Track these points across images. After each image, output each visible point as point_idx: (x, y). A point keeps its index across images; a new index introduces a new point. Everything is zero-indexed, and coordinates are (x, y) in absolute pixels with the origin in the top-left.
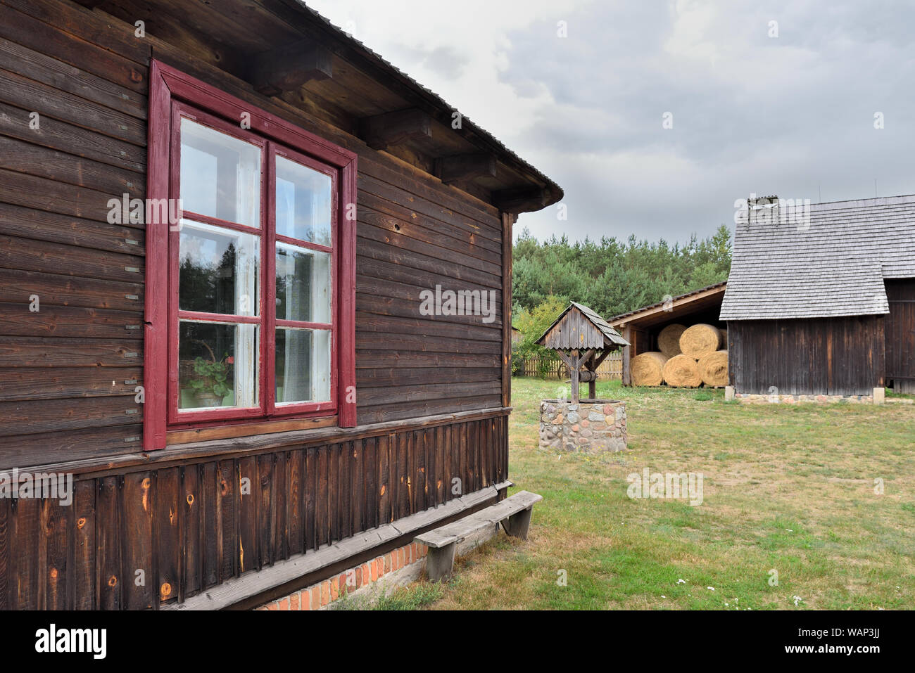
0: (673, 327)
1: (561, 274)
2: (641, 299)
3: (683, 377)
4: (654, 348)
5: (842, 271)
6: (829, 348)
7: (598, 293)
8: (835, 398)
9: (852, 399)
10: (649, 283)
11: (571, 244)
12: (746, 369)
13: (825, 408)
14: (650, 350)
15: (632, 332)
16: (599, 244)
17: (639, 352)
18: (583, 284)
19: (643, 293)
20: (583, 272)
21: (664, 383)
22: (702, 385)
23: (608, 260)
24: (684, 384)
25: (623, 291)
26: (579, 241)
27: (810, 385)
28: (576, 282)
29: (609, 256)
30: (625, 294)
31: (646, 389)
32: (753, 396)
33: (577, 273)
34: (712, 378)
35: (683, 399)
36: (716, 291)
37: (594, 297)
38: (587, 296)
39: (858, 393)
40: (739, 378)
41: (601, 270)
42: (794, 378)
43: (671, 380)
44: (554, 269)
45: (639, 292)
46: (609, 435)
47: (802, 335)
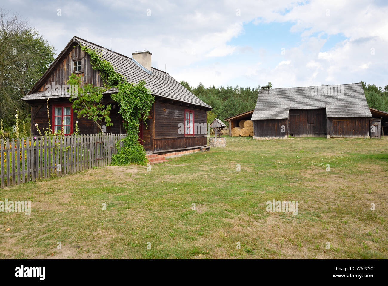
0: (243, 120)
1: (213, 100)
2: (240, 109)
3: (244, 134)
4: (238, 126)
5: (281, 107)
6: (276, 126)
7: (225, 107)
8: (277, 138)
9: (281, 138)
10: (242, 103)
11: (216, 88)
12: (258, 132)
13: (274, 141)
14: (237, 127)
15: (232, 122)
16: (226, 89)
17: (234, 127)
18: (220, 104)
19: (240, 107)
20: (220, 99)
21: (240, 135)
22: (249, 136)
23: (229, 94)
24: (245, 136)
25: (233, 106)
26: (219, 87)
27: (272, 135)
28: (218, 103)
29: (229, 93)
30: (234, 107)
31: (235, 137)
32: (259, 138)
33: (218, 100)
34: (251, 134)
35: (243, 139)
36: (252, 112)
37: (224, 108)
38: (222, 107)
39: (282, 137)
40: (256, 134)
41: (226, 98)
42: (268, 134)
43: (242, 134)
44: (211, 98)
45: (239, 106)
46: (222, 144)
47: (270, 123)
